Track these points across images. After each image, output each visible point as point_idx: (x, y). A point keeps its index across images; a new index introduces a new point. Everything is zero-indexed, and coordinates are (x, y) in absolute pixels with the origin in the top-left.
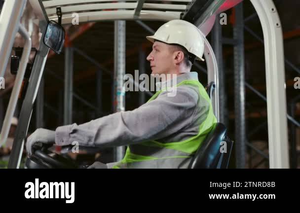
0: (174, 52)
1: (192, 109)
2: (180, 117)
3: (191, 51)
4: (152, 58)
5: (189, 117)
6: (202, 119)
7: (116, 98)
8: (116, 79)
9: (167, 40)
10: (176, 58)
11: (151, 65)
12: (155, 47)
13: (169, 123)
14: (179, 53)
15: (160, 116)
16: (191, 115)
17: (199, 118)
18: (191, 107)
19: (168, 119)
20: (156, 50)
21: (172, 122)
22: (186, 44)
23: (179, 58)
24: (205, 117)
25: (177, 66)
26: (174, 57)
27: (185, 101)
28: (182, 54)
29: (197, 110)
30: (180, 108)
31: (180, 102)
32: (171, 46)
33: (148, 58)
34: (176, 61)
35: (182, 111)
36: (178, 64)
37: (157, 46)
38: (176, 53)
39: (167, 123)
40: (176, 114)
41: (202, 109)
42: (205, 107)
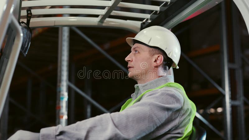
0: (153, 55)
1: (179, 111)
2: (168, 118)
3: (170, 56)
4: (130, 59)
5: (175, 119)
6: (186, 121)
7: (59, 103)
8: (59, 86)
9: (149, 43)
10: (156, 61)
11: (129, 66)
12: (134, 48)
13: (158, 125)
14: (159, 57)
15: (150, 118)
16: (177, 117)
17: (184, 120)
18: (178, 109)
19: (157, 121)
20: (136, 51)
21: (160, 124)
22: (166, 48)
23: (158, 62)
24: (189, 118)
25: (156, 69)
26: (154, 60)
27: (173, 103)
28: (161, 58)
29: (182, 112)
30: (168, 109)
31: (168, 104)
32: (151, 49)
33: (127, 59)
34: (155, 64)
35: (170, 113)
36: (157, 67)
37: (137, 47)
38: (156, 56)
39: (156, 125)
40: (165, 115)
41: (186, 111)
42: (188, 109)
